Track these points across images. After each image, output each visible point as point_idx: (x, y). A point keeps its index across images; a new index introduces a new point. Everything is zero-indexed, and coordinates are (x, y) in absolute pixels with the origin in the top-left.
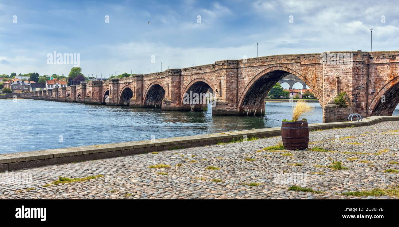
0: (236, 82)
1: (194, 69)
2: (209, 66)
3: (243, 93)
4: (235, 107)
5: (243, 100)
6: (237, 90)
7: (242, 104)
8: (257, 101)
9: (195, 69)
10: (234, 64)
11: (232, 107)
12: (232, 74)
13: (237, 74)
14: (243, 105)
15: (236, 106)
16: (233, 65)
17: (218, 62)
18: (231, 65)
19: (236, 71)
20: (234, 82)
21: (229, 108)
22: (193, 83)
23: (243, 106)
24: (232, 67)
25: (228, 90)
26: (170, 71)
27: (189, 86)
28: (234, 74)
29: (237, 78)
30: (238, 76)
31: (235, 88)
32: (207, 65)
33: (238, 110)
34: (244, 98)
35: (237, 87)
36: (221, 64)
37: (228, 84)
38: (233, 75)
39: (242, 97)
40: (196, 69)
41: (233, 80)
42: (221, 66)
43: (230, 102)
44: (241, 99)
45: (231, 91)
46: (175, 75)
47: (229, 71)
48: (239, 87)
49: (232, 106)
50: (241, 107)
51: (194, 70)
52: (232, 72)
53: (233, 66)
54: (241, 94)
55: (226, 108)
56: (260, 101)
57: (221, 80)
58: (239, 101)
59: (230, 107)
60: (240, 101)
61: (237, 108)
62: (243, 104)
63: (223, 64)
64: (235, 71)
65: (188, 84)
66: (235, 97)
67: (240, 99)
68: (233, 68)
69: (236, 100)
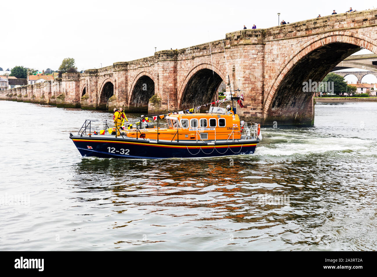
0: (261, 67)
1: (195, 49)
2: (219, 43)
3: (273, 86)
4: (259, 111)
5: (273, 98)
6: (263, 82)
7: (271, 105)
8: (299, 99)
9: (198, 48)
10: (257, 36)
11: (254, 111)
12: (253, 54)
13: (263, 53)
14: (273, 107)
15: (262, 109)
16: (256, 38)
17: (230, 34)
18: (251, 38)
19: (262, 48)
20: (258, 68)
21: (249, 113)
22: (195, 71)
23: (273, 109)
24: (253, 42)
25: (247, 82)
26: (160, 54)
27: (189, 77)
28: (257, 54)
29: (263, 60)
30: (264, 57)
31: (259, 78)
32: (216, 42)
33: (265, 116)
34: (274, 95)
35: (263, 77)
36: (236, 37)
37: (247, 72)
38: (255, 56)
39: (272, 93)
40: (199, 50)
41: (256, 65)
42: (236, 40)
43: (250, 102)
44: (270, 98)
45: (253, 83)
46: (168, 59)
47: (249, 48)
48: (267, 77)
49: (254, 109)
50: (269, 110)
51: (197, 50)
52: (253, 52)
53: (256, 40)
54: (270, 88)
55: (244, 113)
56: (304, 100)
57: (236, 65)
58: (266, 100)
59: (251, 111)
60: (268, 100)
61: (262, 113)
62: (273, 104)
63: (238, 37)
64: (258, 48)
65: (187, 74)
66: (258, 94)
67: (268, 97)
68: (256, 42)
69: (260, 98)
